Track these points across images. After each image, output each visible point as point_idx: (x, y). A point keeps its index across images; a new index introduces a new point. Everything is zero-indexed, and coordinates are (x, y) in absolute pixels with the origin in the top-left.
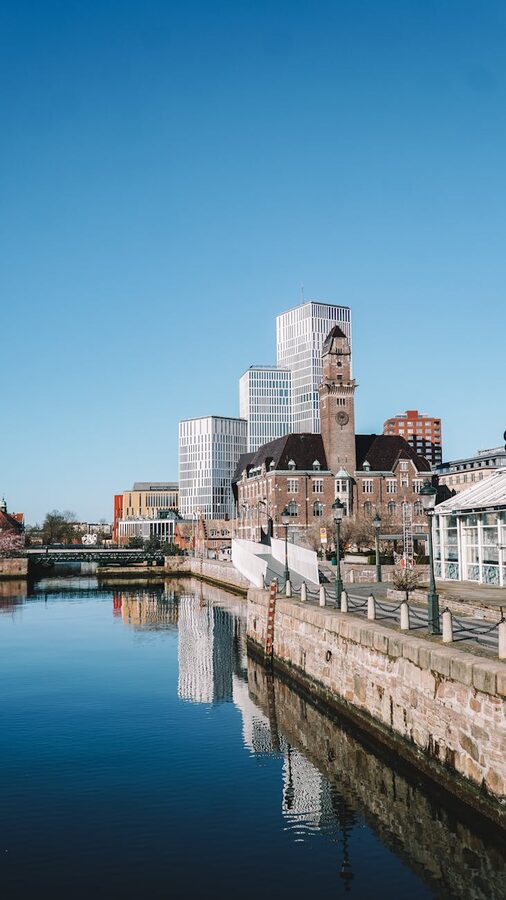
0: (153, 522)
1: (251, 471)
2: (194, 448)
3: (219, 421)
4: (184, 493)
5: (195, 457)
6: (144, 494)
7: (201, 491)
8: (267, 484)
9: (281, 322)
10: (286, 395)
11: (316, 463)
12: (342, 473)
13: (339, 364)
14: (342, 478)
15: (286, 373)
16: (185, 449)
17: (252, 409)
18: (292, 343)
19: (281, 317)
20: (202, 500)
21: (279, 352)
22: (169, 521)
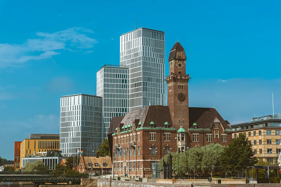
0: (45, 158)
1: (123, 128)
2: (70, 113)
3: (86, 97)
4: (63, 141)
5: (70, 119)
6: (37, 141)
7: (74, 139)
8: (136, 135)
9: (123, 40)
10: (126, 83)
11: (166, 123)
12: (181, 130)
13: (180, 65)
14: (181, 132)
15: (126, 69)
16: (64, 114)
17: (105, 90)
18: (129, 52)
19: (123, 36)
20: (74, 145)
21: (121, 57)
22: (55, 158)
